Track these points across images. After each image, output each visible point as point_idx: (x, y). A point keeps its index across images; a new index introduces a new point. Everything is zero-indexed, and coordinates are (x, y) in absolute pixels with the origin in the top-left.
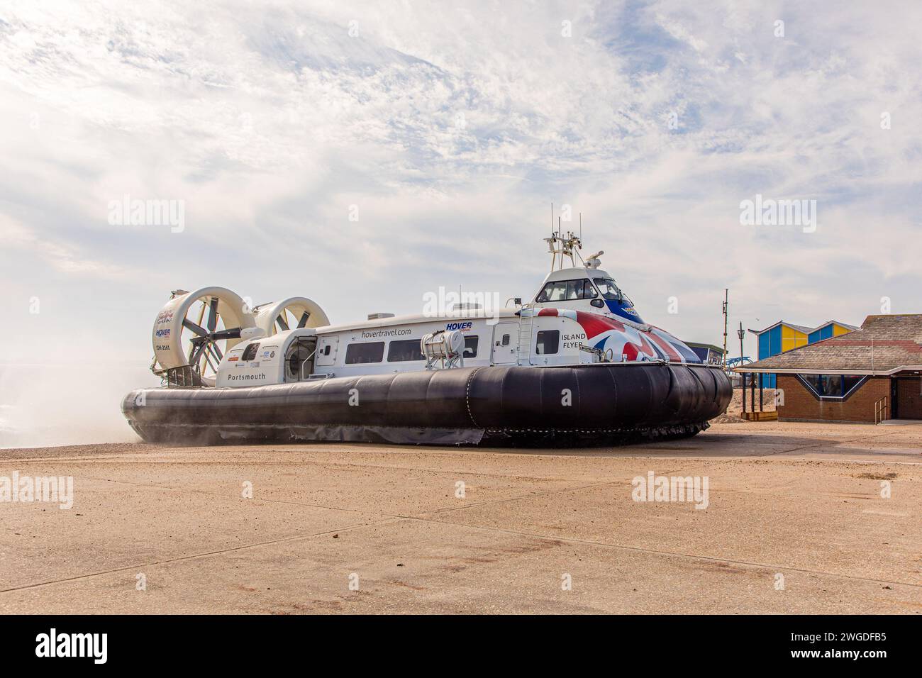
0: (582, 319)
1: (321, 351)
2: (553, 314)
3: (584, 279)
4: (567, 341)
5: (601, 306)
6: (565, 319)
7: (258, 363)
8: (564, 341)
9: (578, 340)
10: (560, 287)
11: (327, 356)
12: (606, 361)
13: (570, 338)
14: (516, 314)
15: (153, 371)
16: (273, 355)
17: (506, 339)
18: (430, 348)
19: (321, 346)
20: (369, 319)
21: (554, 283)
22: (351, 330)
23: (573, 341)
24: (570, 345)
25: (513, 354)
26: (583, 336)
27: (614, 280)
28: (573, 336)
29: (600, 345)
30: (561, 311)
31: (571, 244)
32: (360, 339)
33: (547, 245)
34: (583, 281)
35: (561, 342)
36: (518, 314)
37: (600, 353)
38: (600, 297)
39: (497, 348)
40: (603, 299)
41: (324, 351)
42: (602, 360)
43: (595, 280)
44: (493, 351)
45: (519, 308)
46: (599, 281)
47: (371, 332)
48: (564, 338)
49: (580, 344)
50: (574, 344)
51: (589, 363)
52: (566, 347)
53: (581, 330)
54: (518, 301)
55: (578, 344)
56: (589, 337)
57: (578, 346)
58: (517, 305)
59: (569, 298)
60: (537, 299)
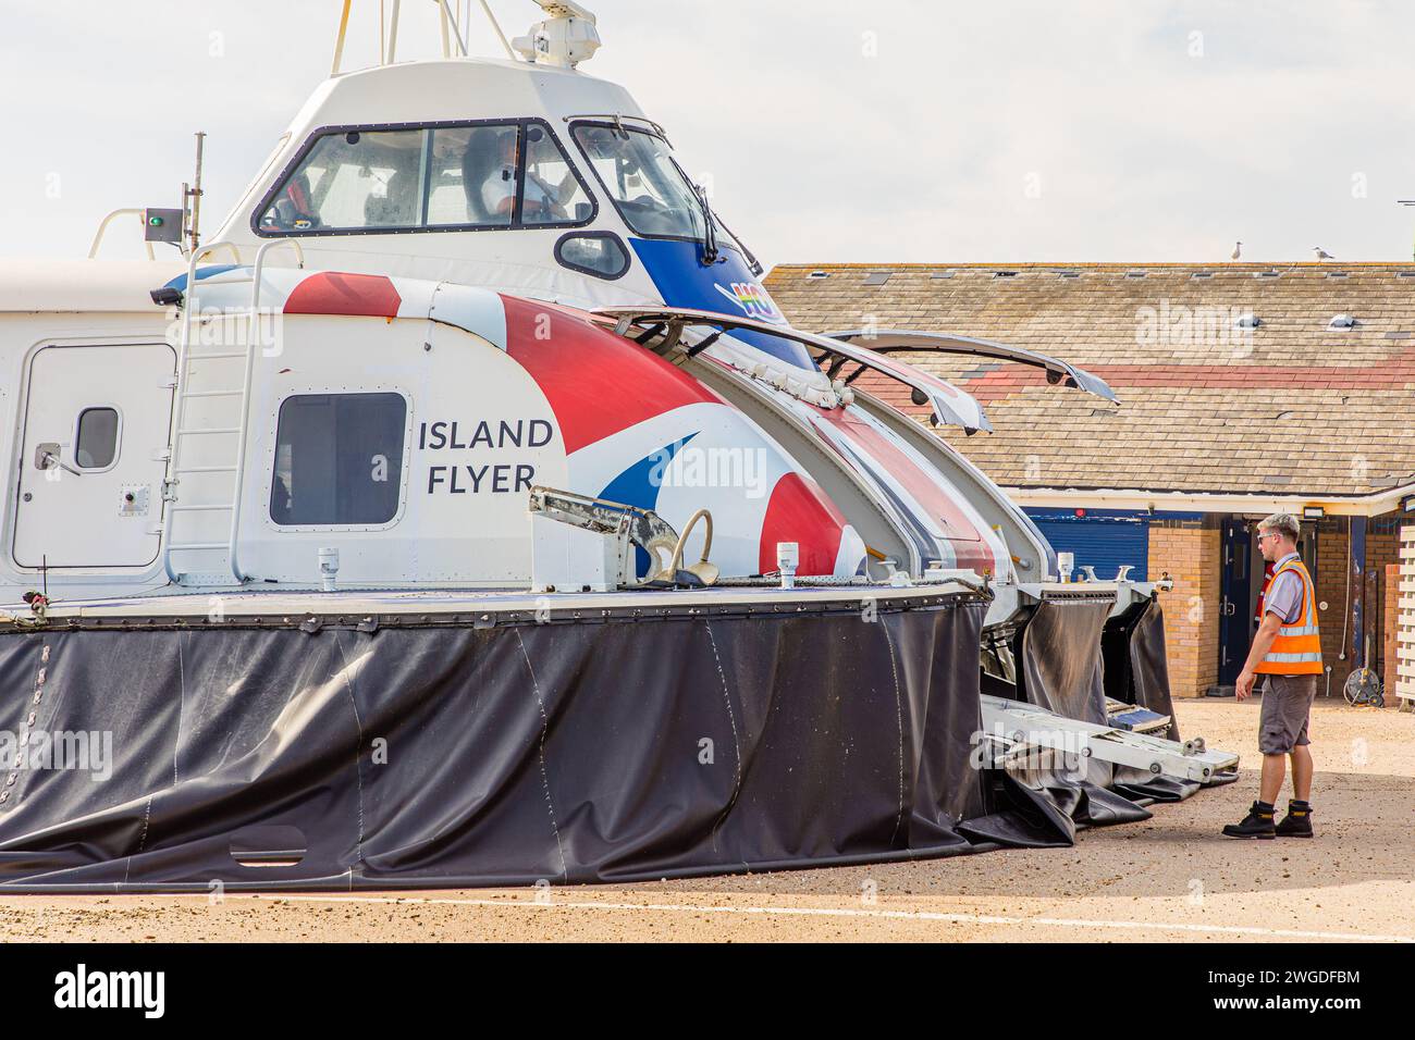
0: (532, 337)
2: (374, 302)
3: (522, 123)
4: (446, 456)
5: (609, 269)
6: (439, 335)
8: (432, 458)
9: (511, 455)
10: (371, 158)
12: (684, 581)
13: (464, 437)
14: (158, 296)
17: (97, 435)
21: (353, 134)
23: (482, 456)
24: (464, 480)
25: (136, 520)
26: (540, 433)
27: (660, 135)
28: (482, 434)
30: (414, 292)
35: (416, 461)
36: (170, 296)
37: (646, 533)
38: (607, 220)
39: (42, 481)
40: (625, 234)
42: (665, 564)
43: (576, 126)
44: (18, 494)
45: (169, 262)
46: (596, 133)
48: (430, 439)
49: (525, 473)
50: (490, 474)
51: (587, 589)
52: (442, 489)
53: (525, 399)
54: (166, 225)
55: (511, 474)
56: (575, 440)
57: (510, 483)
58: (161, 247)
59: (430, 222)
60: (257, 219)
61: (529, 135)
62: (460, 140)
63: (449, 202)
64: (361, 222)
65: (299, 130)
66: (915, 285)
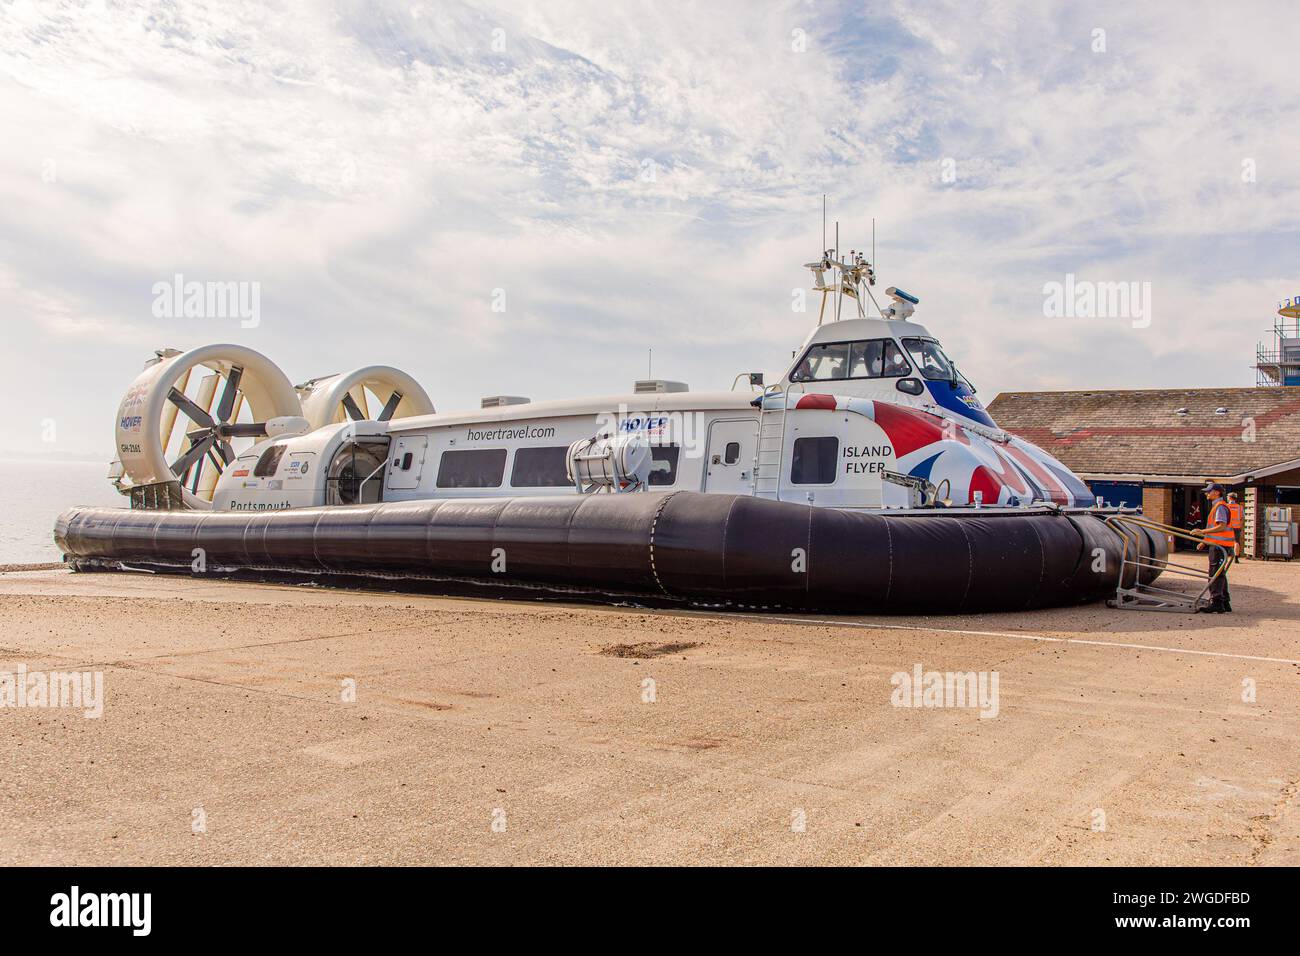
0: (885, 416)
1: (397, 463)
2: (828, 405)
3: (884, 340)
4: (853, 460)
5: (916, 391)
6: (851, 417)
7: (280, 483)
8: (848, 460)
9: (877, 459)
10: (833, 355)
11: (406, 473)
12: (938, 505)
13: (859, 452)
14: (753, 404)
15: (118, 487)
16: (305, 468)
17: (733, 452)
18: (584, 466)
19: (397, 453)
20: (484, 406)
21: (824, 346)
22: (450, 426)
23: (866, 459)
24: (859, 468)
25: (745, 482)
26: (887, 451)
27: (937, 343)
28: (866, 452)
29: (923, 470)
30: (842, 401)
31: (857, 274)
32: (464, 443)
33: (812, 277)
34: (880, 345)
35: (842, 461)
36: (757, 403)
37: (924, 487)
38: (915, 374)
39: (714, 469)
40: (922, 379)
41: (401, 463)
42: (931, 498)
43: (905, 341)
44: (706, 473)
45: (758, 392)
46: (914, 343)
47: (484, 430)
48: (847, 453)
49: (881, 466)
50: (868, 466)
51: (902, 508)
52: (851, 471)
53: (882, 439)
54: (757, 379)
55: (876, 466)
56: (900, 453)
57: (876, 469)
58: (755, 386)
59: (852, 376)
60: (791, 378)
61: (887, 343)
62: (864, 347)
63: (860, 369)
64: (830, 377)
65: (806, 344)
66: (1052, 399)
